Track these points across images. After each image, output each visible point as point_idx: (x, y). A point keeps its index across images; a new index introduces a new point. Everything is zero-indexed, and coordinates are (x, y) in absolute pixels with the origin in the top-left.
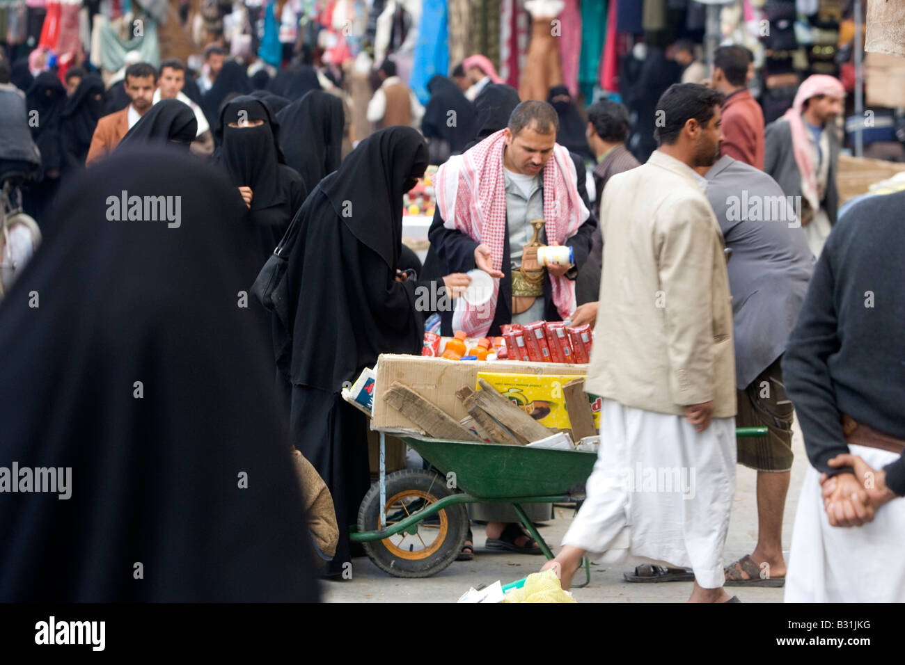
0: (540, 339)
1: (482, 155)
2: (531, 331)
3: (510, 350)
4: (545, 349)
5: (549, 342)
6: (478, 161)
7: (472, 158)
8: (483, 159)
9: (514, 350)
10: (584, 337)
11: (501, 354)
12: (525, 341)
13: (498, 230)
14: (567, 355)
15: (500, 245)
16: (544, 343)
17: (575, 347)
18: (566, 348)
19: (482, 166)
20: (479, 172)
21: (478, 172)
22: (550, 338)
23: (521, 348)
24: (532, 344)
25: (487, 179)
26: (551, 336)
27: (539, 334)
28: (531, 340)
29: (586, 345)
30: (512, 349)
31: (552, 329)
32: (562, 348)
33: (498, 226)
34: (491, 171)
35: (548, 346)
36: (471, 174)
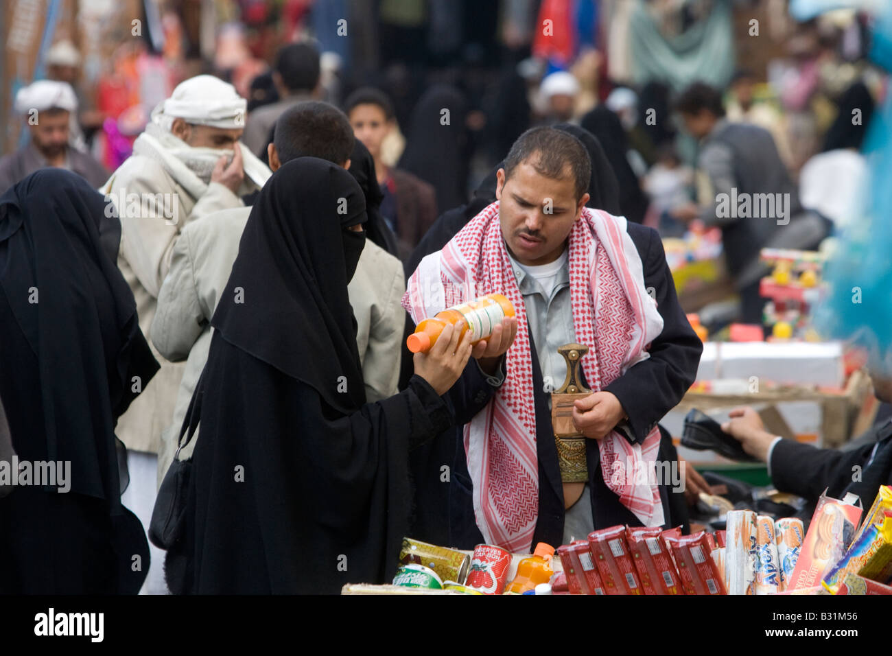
0: (620, 558)
1: (473, 241)
2: (602, 541)
3: (571, 577)
4: (630, 575)
5: (636, 562)
6: (468, 253)
7: (458, 250)
8: (476, 247)
9: (577, 576)
10: (696, 553)
11: (557, 584)
12: (594, 560)
13: (520, 360)
14: (668, 585)
15: (527, 385)
16: (627, 564)
17: (682, 571)
18: (667, 574)
19: (477, 258)
20: (473, 266)
21: (469, 267)
22: (637, 556)
23: (589, 572)
24: (607, 566)
25: (487, 278)
26: (639, 552)
27: (617, 549)
28: (604, 560)
29: (700, 569)
30: (574, 574)
31: (638, 540)
32: (659, 573)
33: (519, 353)
34: (491, 263)
35: (635, 569)
36: (461, 273)
